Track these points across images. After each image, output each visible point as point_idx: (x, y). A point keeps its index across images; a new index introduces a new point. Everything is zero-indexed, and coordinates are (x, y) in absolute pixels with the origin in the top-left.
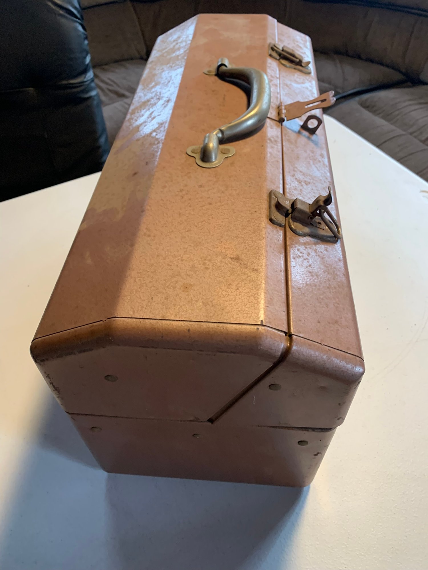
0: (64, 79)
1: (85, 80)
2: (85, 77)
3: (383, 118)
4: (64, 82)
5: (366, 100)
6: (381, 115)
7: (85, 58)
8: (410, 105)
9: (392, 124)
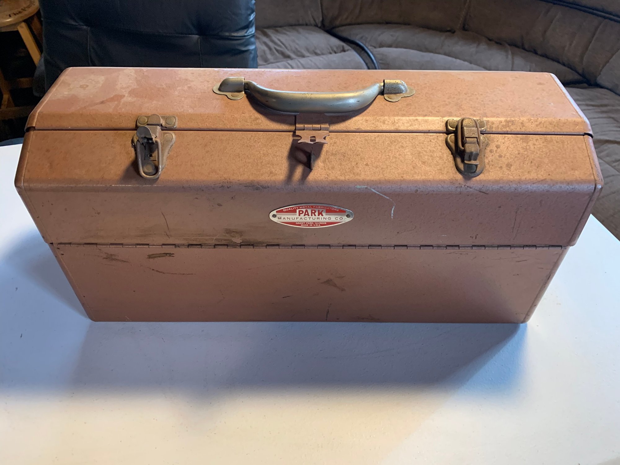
0: (227, 31)
1: (246, 34)
2: (246, 32)
4: (227, 34)
7: (250, 15)
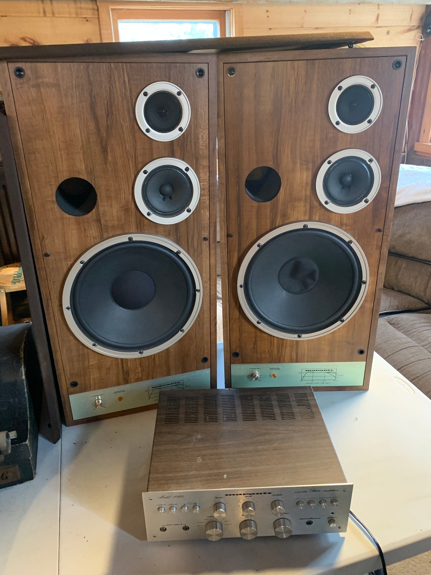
3: (403, 333)
5: (393, 319)
6: (402, 331)
8: (424, 326)
9: (410, 338)
